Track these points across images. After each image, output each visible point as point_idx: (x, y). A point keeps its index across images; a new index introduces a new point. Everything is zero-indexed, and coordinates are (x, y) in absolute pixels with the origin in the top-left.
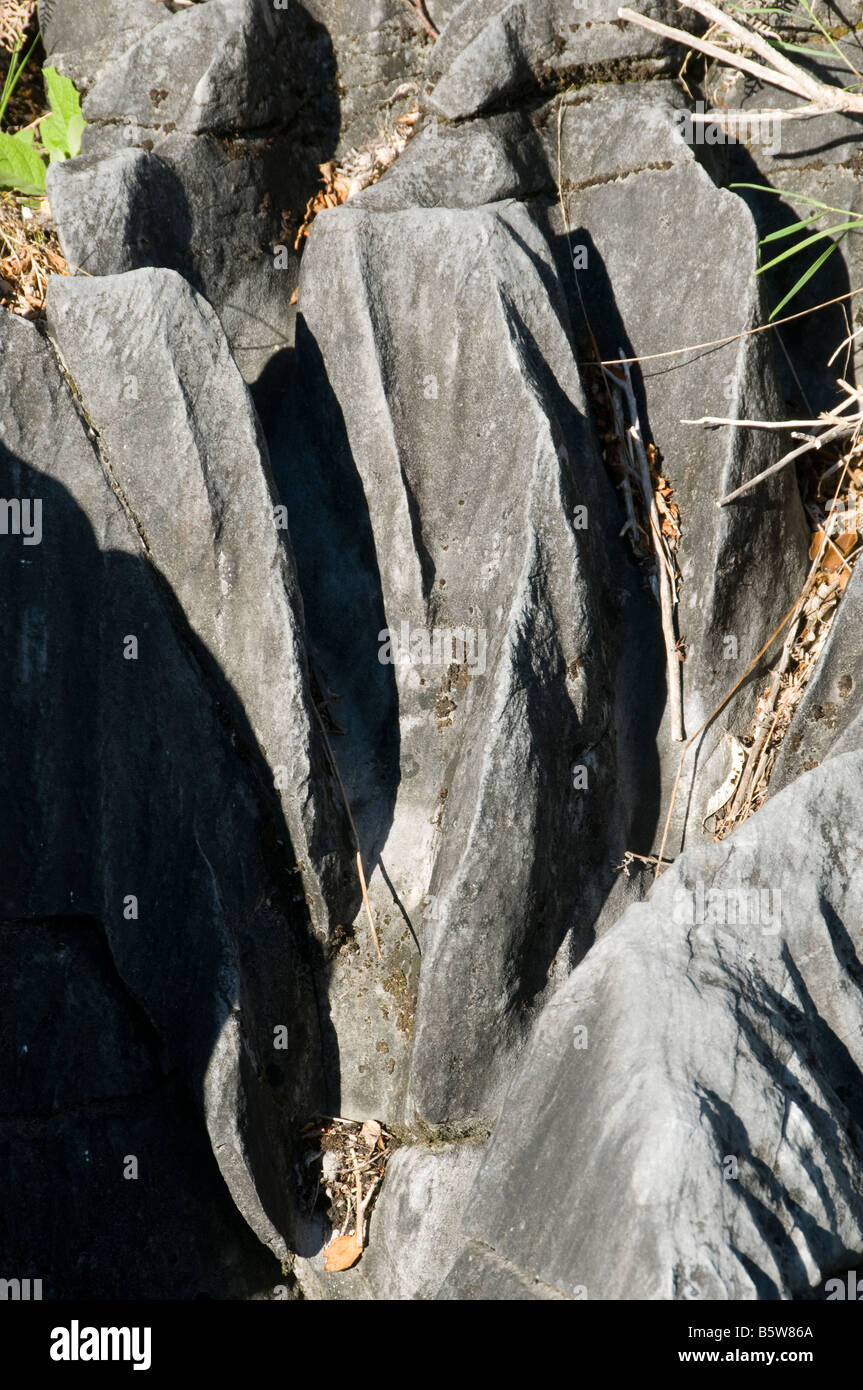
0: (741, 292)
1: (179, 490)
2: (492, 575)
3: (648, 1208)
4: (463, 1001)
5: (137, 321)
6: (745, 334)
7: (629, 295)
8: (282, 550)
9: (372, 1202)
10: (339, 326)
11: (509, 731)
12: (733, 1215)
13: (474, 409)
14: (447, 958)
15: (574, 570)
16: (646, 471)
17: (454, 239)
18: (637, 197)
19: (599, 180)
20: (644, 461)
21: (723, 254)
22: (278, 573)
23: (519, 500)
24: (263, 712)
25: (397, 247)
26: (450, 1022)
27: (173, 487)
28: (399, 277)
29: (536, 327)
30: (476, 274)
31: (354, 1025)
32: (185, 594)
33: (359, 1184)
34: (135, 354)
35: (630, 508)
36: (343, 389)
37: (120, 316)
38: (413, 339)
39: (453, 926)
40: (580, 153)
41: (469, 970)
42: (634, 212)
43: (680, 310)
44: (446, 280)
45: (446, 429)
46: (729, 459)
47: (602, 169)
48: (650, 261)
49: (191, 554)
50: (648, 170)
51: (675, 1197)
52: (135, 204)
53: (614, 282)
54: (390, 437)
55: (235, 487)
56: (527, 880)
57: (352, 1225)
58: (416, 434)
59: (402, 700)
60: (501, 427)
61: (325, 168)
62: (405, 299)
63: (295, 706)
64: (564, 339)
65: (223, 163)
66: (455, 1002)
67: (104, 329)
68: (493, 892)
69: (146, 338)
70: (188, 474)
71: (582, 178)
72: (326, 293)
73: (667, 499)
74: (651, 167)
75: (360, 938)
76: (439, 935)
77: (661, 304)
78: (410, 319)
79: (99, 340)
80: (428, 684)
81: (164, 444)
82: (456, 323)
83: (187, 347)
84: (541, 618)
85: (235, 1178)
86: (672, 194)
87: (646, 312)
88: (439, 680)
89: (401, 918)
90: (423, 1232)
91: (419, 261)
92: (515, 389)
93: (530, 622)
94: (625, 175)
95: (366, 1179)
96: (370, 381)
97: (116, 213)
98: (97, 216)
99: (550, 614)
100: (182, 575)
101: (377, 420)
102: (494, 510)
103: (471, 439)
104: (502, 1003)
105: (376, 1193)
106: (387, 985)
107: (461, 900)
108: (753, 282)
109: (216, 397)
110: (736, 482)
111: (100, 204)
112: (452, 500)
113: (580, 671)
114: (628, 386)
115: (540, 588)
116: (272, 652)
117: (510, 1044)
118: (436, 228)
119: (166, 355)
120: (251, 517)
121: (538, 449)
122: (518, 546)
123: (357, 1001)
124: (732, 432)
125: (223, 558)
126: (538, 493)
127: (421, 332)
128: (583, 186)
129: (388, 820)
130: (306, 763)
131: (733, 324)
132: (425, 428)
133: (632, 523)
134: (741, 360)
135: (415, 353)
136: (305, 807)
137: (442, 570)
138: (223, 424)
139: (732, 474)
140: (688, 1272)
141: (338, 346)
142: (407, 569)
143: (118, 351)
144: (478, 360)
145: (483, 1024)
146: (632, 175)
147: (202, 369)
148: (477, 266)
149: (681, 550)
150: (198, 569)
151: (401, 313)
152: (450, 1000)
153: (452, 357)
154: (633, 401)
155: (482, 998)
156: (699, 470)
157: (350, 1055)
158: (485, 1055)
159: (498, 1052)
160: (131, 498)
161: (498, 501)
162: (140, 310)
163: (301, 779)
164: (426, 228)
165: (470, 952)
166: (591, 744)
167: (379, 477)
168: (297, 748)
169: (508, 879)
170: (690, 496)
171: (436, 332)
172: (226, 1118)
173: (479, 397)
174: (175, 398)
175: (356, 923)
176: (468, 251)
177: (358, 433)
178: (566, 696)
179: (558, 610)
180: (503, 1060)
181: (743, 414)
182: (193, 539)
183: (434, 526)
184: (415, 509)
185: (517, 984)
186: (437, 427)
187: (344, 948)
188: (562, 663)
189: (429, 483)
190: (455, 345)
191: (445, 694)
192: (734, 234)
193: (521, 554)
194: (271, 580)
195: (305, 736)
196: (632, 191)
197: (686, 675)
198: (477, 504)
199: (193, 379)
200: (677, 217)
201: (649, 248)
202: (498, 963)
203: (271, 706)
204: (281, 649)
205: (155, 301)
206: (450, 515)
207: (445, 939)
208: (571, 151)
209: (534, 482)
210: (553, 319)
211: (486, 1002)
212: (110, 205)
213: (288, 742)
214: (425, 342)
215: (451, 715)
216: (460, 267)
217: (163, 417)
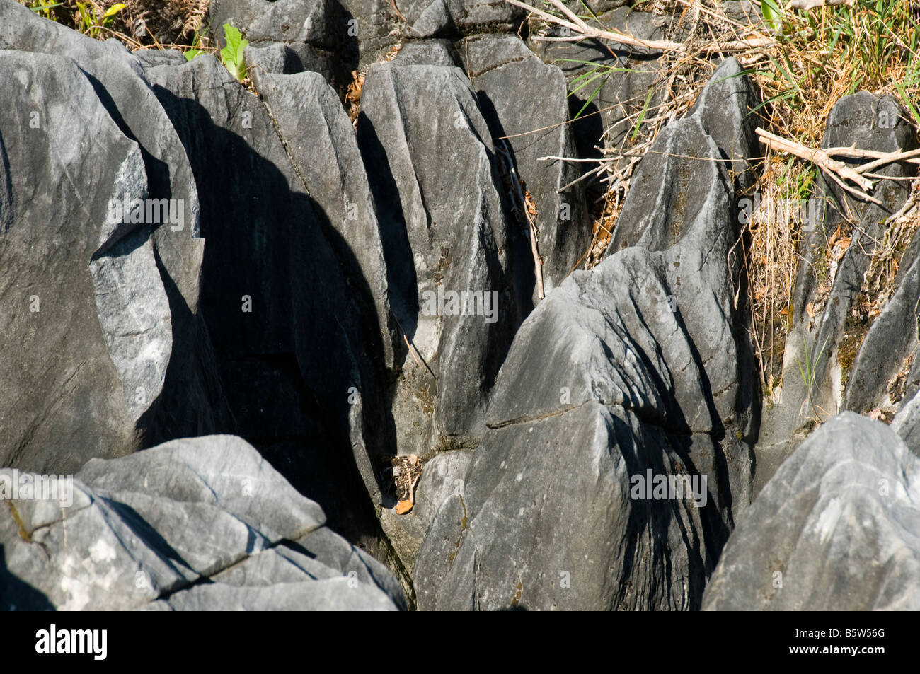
0: (560, 106)
1: (326, 165)
2: (459, 216)
3: (578, 365)
4: (462, 380)
5: (305, 92)
6: (564, 124)
7: (505, 117)
8: (371, 193)
9: (416, 486)
10: (383, 113)
11: (479, 263)
12: (611, 371)
13: (446, 149)
14: (456, 359)
15: (499, 208)
16: (520, 188)
17: (434, 76)
18: (507, 74)
19: (488, 69)
20: (518, 184)
21: (551, 91)
22: (370, 202)
23: (473, 180)
24: (365, 263)
25: (408, 80)
26: (457, 389)
27: (323, 164)
28: (409, 91)
29: (472, 115)
30: (445, 91)
31: (403, 415)
32: (329, 211)
33: (410, 478)
34: (305, 106)
35: (514, 202)
36: (386, 141)
37: (297, 90)
38: (416, 120)
39: (458, 346)
40: (477, 61)
41: (465, 366)
42: (506, 80)
43: (531, 119)
44: (431, 94)
45: (434, 157)
46: (561, 174)
47: (489, 64)
48: (515, 101)
49: (331, 194)
50: (512, 63)
51: (589, 361)
52: (286, 62)
53: (498, 112)
54: (409, 159)
55: (349, 166)
56: (488, 330)
57: (408, 497)
58: (420, 160)
59: (418, 276)
60: (460, 154)
61: (354, 73)
62: (412, 102)
63: (380, 258)
64: (484, 122)
65: (316, 57)
66: (459, 380)
67: (290, 96)
68: (474, 332)
69: (309, 100)
70: (330, 158)
71: (479, 71)
72: (376, 99)
73: (530, 199)
74: (513, 61)
75: (406, 374)
76: (452, 349)
77: (521, 119)
78: (415, 111)
79: (288, 100)
80: (430, 268)
81: (318, 145)
82: (436, 112)
83: (327, 105)
84: (487, 225)
85: (361, 460)
86: (524, 71)
87: (514, 123)
88: (435, 266)
89: (424, 366)
90: (445, 485)
91: (418, 86)
92: (467, 136)
93: (483, 225)
94: (501, 65)
95: (413, 476)
96: (399, 134)
97: (279, 65)
98: (271, 65)
99: (489, 224)
100: (327, 204)
101: (403, 152)
102: (459, 189)
103: (445, 162)
104: (478, 384)
105: (418, 482)
106: (418, 396)
107: (461, 335)
108: (566, 102)
109: (340, 127)
110: (563, 184)
111: (272, 60)
112: (437, 189)
113: (504, 251)
114: (507, 154)
115: (485, 214)
116: (369, 236)
117: (481, 406)
118: (425, 71)
119: (319, 106)
120: (357, 179)
121: (480, 157)
122: (475, 197)
123: (404, 404)
124: (561, 163)
125: (345, 195)
126: (481, 175)
127: (420, 116)
128: (479, 74)
129: (415, 326)
130: (386, 283)
131: (558, 120)
132: (424, 158)
133: (515, 208)
134: (563, 134)
135: (418, 125)
136: (386, 303)
137: (434, 219)
138: (343, 139)
139: (562, 180)
140: (596, 384)
141: (383, 122)
142: (420, 216)
143: (297, 105)
144: (446, 128)
145: (470, 392)
146: (504, 65)
147: (333, 115)
148: (444, 88)
149: (538, 221)
150: (334, 200)
151: (411, 108)
152: (457, 378)
153: (435, 127)
154: (511, 160)
155: (470, 380)
156: (544, 185)
157: (401, 429)
158: (471, 407)
159: (476, 407)
160: (302, 171)
161: (461, 184)
162: (306, 88)
163: (384, 290)
164: (421, 71)
165: (464, 357)
166: (508, 287)
167: (404, 178)
168: (382, 277)
169: (480, 327)
170: (540, 198)
171: (427, 116)
172: (357, 432)
173: (448, 144)
174: (323, 125)
175: (404, 367)
176: (441, 81)
177: (393, 160)
178: (498, 261)
179: (493, 225)
180: (478, 411)
181: (565, 156)
182: (333, 186)
183: (430, 200)
184: (421, 191)
185: (484, 378)
186: (429, 157)
187: (399, 379)
188: (496, 247)
189: (426, 182)
190: (436, 121)
191: (438, 272)
192: (556, 82)
193: (476, 200)
194: (367, 205)
195: (385, 272)
196: (505, 71)
197: (544, 271)
198: (450, 188)
199: (330, 118)
200: (527, 80)
201: (515, 95)
202: (477, 365)
203: (369, 260)
204: (373, 234)
205: (313, 84)
206: (437, 195)
207: (454, 351)
208: (473, 60)
209: (479, 170)
210: (479, 114)
211: (471, 382)
212: (276, 61)
213: (378, 273)
214: (422, 121)
215: (441, 281)
216: (437, 87)
217: (318, 133)
